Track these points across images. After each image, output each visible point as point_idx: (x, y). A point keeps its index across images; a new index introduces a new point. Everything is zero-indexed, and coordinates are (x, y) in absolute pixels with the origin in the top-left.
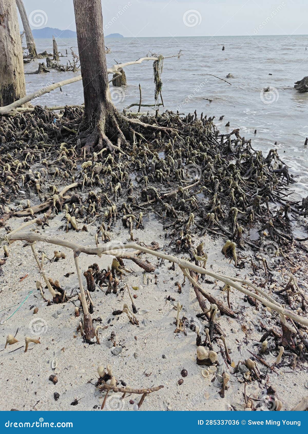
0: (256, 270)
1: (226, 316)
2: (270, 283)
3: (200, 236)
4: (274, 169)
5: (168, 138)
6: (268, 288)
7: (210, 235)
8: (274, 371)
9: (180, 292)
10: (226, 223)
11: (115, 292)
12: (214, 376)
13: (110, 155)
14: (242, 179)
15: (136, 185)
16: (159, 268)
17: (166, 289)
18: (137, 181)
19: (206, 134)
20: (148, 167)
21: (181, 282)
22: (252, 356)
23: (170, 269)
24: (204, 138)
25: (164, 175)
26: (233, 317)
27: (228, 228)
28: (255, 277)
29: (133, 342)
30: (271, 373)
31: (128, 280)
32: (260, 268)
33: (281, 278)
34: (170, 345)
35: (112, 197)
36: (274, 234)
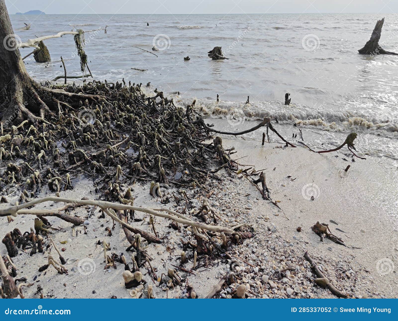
0: (179, 202)
1: (153, 244)
2: (190, 209)
3: (130, 184)
4: (194, 121)
5: (95, 104)
6: (189, 213)
7: (139, 182)
8: (192, 274)
9: (110, 235)
10: (154, 169)
11: (41, 251)
12: (141, 293)
13: (32, 126)
14: (167, 132)
15: (64, 151)
16: (89, 219)
17: (96, 236)
18: (64, 147)
19: (133, 98)
20: (76, 133)
21: (111, 226)
22: (175, 268)
23: (101, 217)
24: (131, 102)
25: (92, 137)
26: (159, 242)
27: (156, 174)
28: (178, 207)
29: (63, 289)
30: (190, 276)
31: (55, 237)
32: (182, 200)
33: (198, 203)
34: (100, 281)
35: (36, 165)
36: (193, 171)
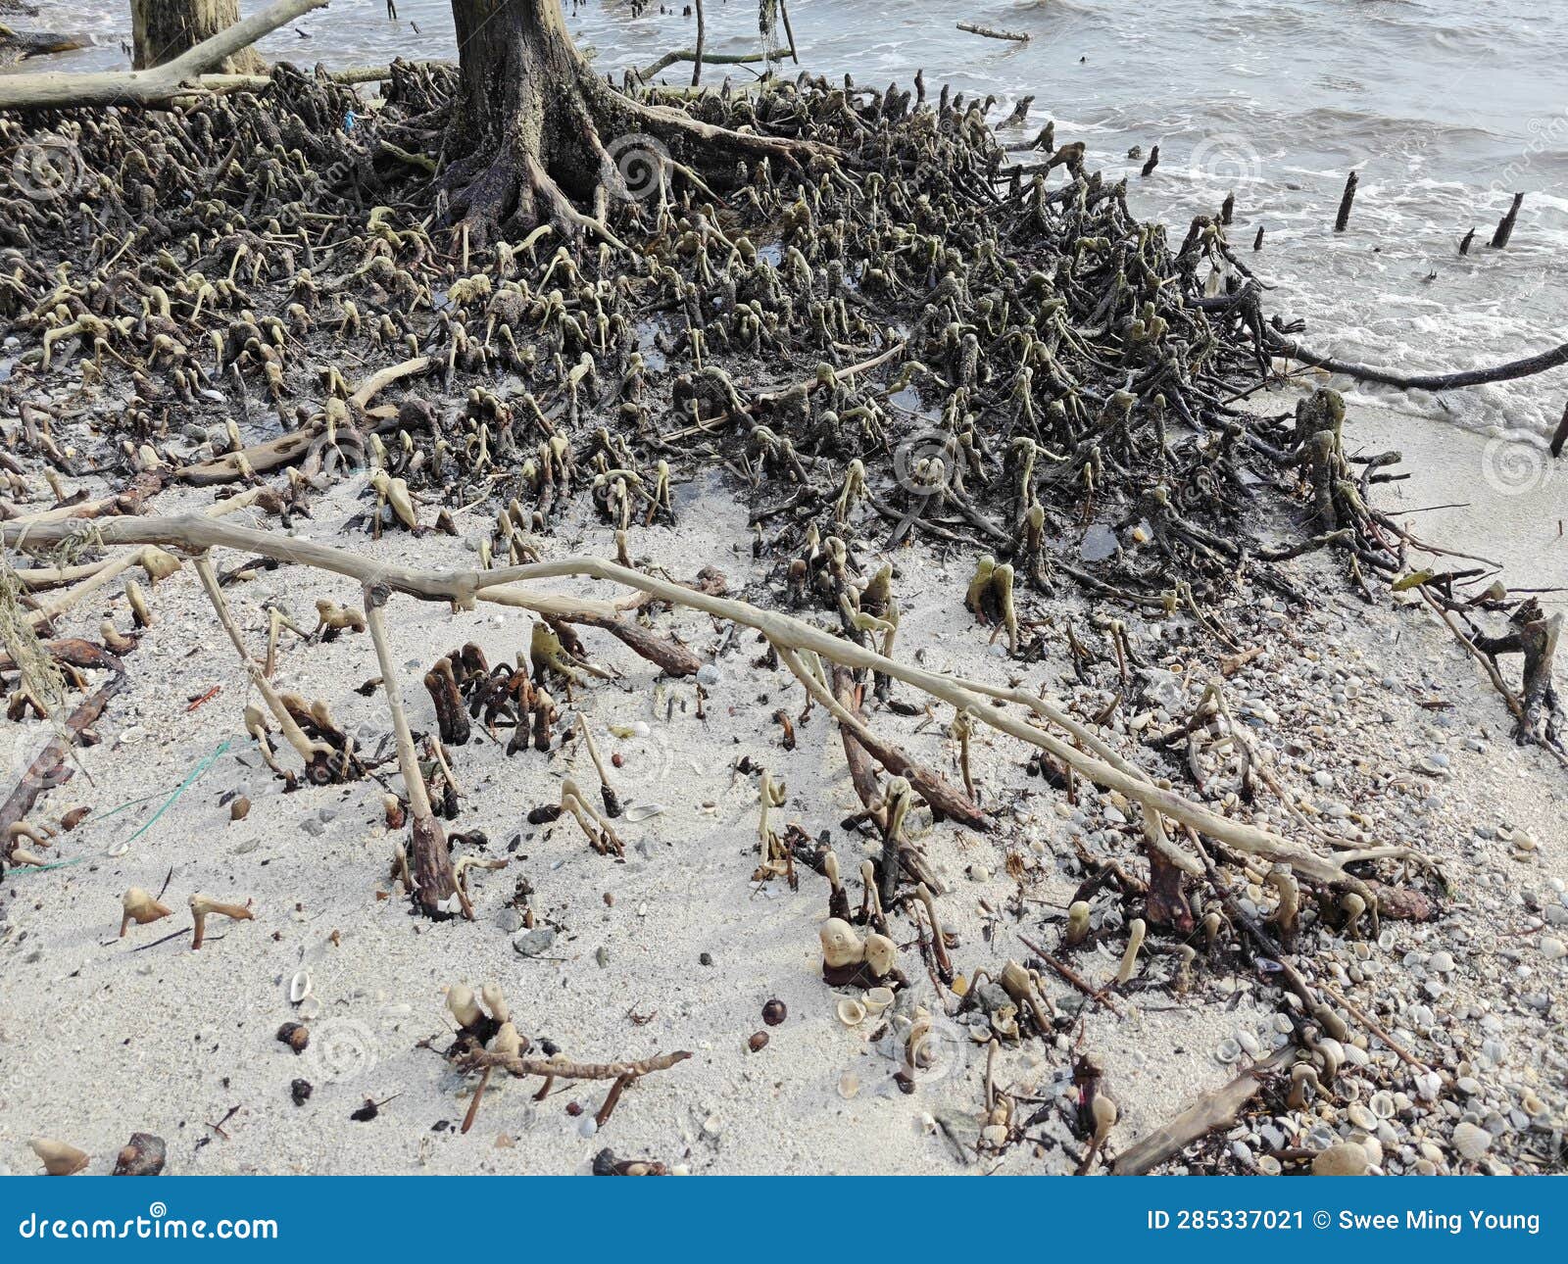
0: (1085, 665)
1: (954, 825)
2: (1134, 709)
3: (888, 547)
4: (1210, 295)
5: (794, 181)
6: (1127, 727)
7: (926, 544)
8: (1107, 1007)
9: (788, 743)
10: (996, 498)
11: (543, 746)
12: (882, 1023)
13: (562, 250)
14: (1075, 338)
15: (661, 365)
16: (719, 661)
17: (739, 736)
18: (662, 350)
19: (951, 162)
20: (711, 298)
21: (796, 709)
22: (1034, 956)
23: (761, 663)
24: (941, 181)
25: (766, 322)
26: (978, 826)
27: (1002, 518)
28: (1081, 689)
29: (600, 913)
30: (1095, 1011)
31: (594, 702)
32: (1102, 658)
33: (1177, 691)
34: (732, 923)
35: (560, 408)
36: (1171, 536)
